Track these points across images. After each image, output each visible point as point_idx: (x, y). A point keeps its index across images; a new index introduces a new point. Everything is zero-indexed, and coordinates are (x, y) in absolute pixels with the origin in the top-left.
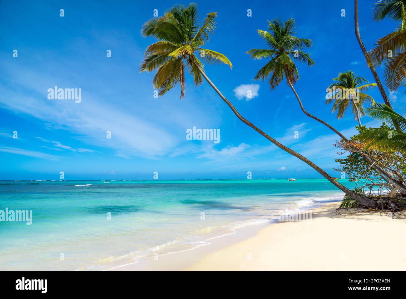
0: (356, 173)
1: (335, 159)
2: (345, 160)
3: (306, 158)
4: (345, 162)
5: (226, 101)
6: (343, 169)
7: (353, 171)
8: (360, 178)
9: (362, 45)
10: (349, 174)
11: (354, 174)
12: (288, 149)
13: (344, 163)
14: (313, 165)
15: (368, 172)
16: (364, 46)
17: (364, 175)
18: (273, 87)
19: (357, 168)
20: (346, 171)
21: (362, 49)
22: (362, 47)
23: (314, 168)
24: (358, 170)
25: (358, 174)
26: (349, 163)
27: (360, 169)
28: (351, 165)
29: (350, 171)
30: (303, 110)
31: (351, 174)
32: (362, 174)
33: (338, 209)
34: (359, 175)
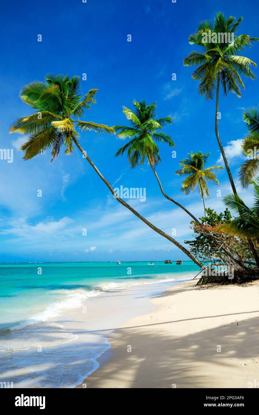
0: (201, 254)
1: (185, 241)
2: (193, 242)
3: (174, 240)
4: (193, 243)
5: (105, 180)
6: (191, 250)
7: (199, 252)
8: (204, 259)
9: (220, 143)
10: (195, 255)
11: (199, 255)
12: (160, 230)
13: (192, 245)
14: (180, 246)
15: (210, 254)
16: (221, 144)
17: (207, 256)
18: (133, 165)
19: (202, 249)
20: (193, 252)
21: (220, 147)
22: (220, 145)
23: (181, 248)
24: (203, 251)
25: (202, 255)
26: (196, 245)
27: (205, 251)
28: (198, 246)
29: (196, 252)
30: (163, 193)
31: (197, 255)
32: (206, 255)
33: (196, 285)
34: (204, 256)
